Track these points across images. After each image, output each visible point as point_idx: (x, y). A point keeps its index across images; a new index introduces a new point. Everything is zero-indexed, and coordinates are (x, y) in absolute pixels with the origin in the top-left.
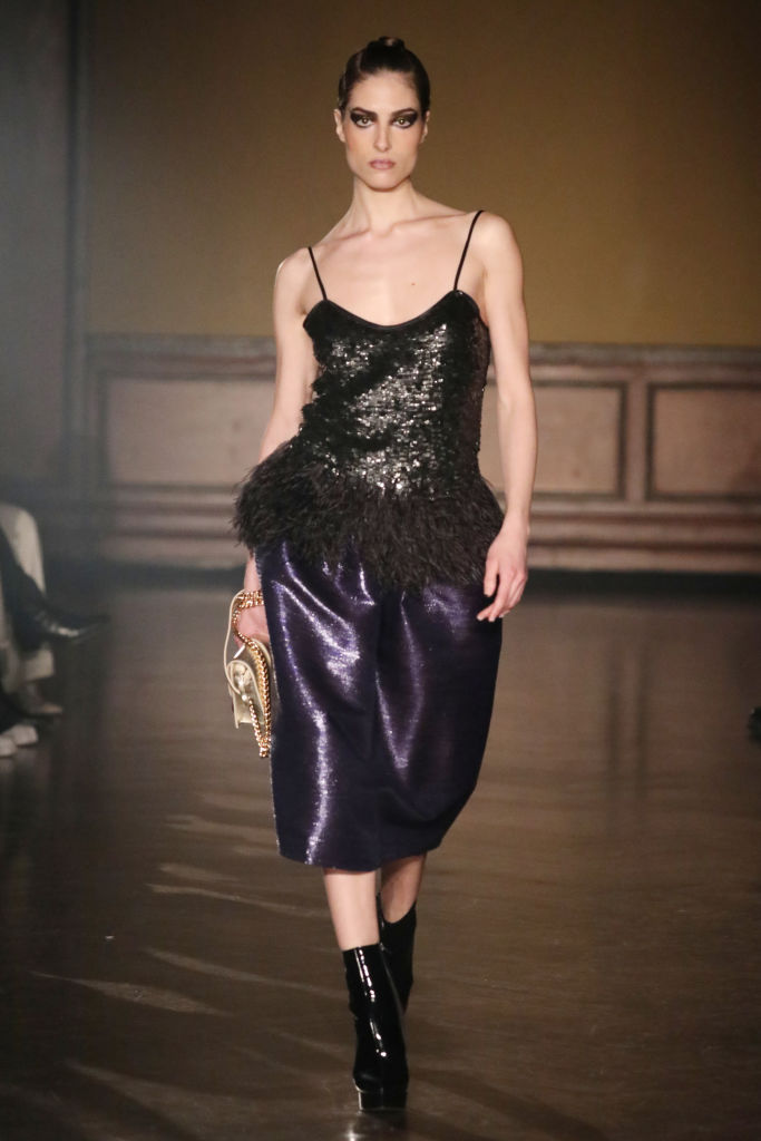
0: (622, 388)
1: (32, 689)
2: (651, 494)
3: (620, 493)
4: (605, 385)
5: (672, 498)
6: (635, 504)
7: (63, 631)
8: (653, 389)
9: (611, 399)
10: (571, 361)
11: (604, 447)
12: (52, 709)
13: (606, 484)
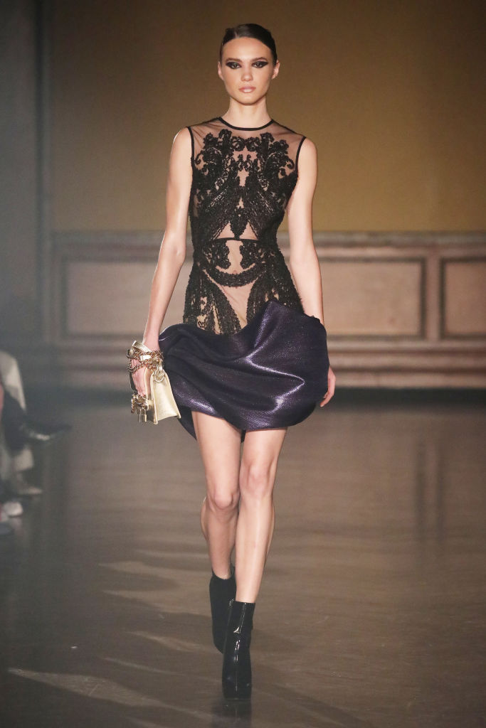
0: (423, 262)
1: (19, 477)
2: (444, 334)
3: (422, 334)
4: (411, 260)
5: (458, 337)
6: (432, 341)
7: (40, 437)
8: (443, 263)
9: (415, 269)
10: (387, 244)
11: (410, 304)
12: (34, 491)
13: (413, 328)
